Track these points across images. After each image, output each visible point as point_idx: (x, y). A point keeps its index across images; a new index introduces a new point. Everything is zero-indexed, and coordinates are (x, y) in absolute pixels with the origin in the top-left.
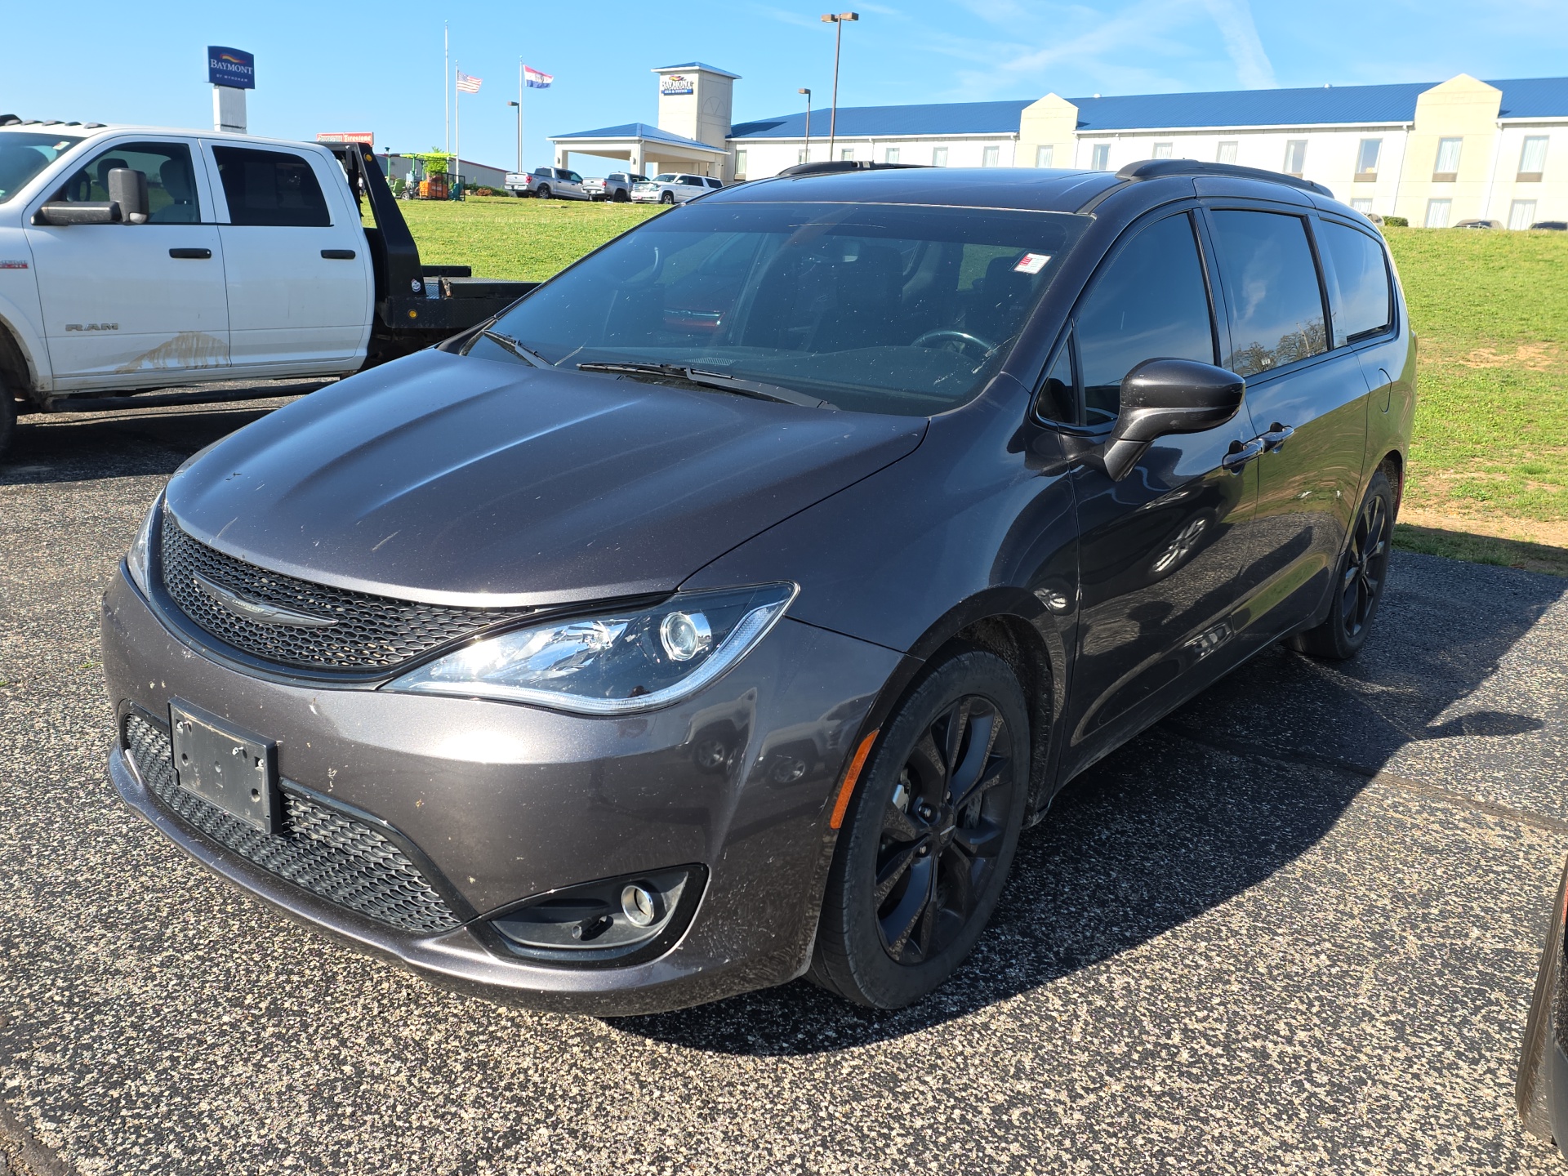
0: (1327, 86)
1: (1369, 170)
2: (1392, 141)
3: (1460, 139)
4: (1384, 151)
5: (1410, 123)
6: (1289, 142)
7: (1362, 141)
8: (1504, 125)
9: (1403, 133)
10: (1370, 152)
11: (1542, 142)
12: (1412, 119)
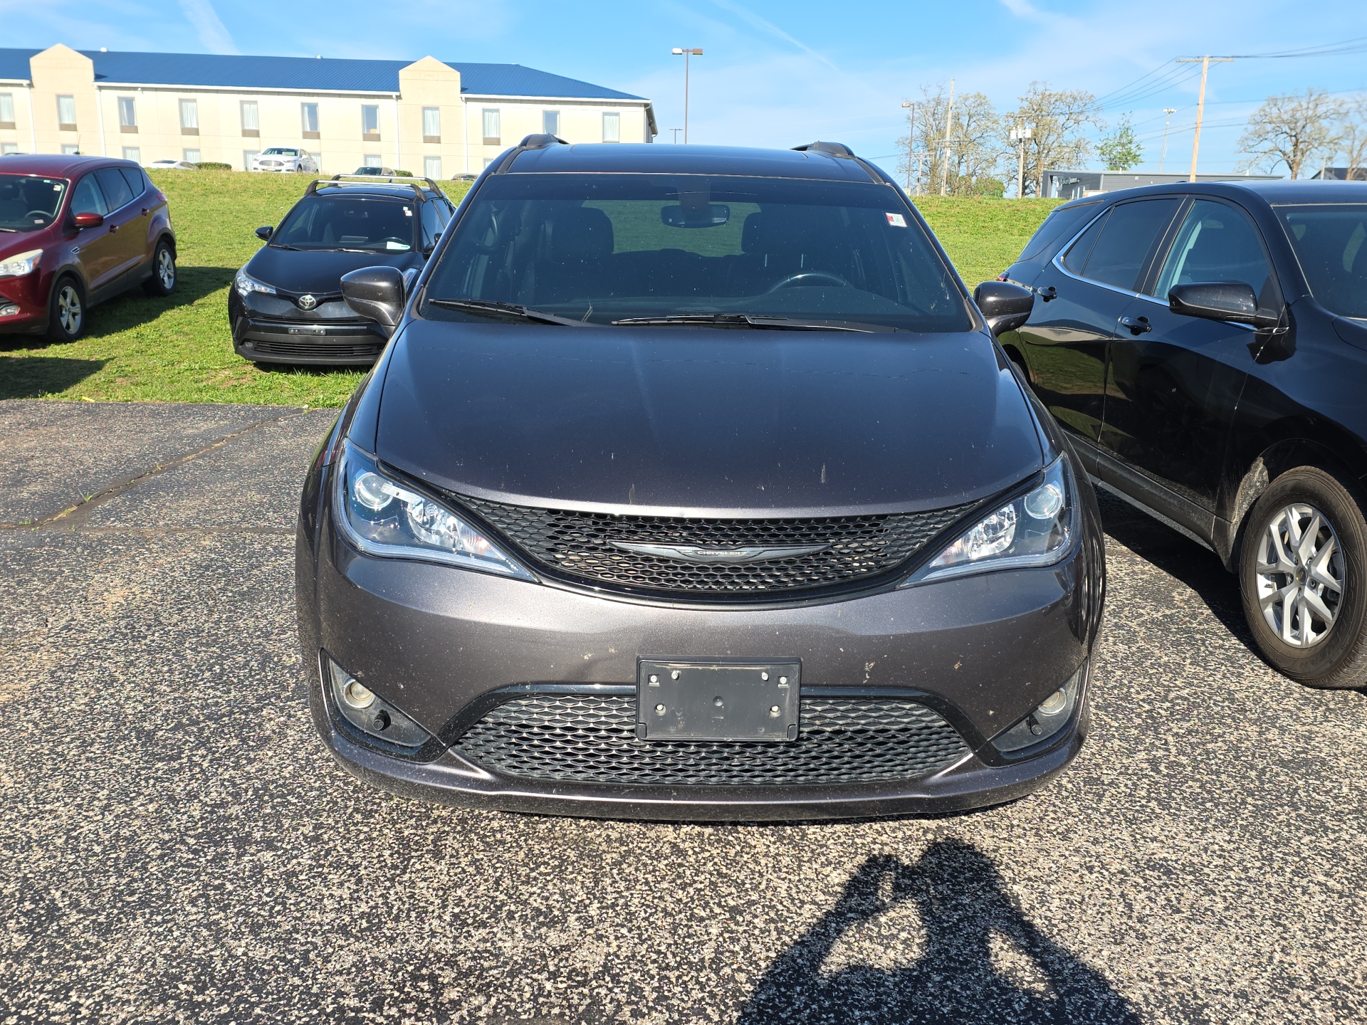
0: (319, 57)
1: (373, 131)
2: (386, 108)
3: (437, 109)
4: (381, 115)
5: (398, 94)
6: (303, 105)
7: (363, 106)
8: (467, 100)
9: (393, 102)
10: (370, 116)
11: (495, 114)
12: (398, 90)
